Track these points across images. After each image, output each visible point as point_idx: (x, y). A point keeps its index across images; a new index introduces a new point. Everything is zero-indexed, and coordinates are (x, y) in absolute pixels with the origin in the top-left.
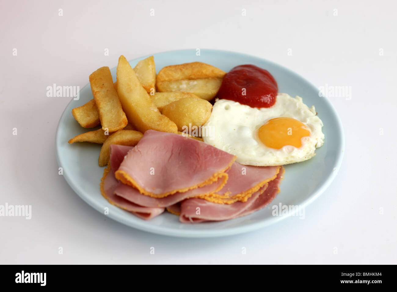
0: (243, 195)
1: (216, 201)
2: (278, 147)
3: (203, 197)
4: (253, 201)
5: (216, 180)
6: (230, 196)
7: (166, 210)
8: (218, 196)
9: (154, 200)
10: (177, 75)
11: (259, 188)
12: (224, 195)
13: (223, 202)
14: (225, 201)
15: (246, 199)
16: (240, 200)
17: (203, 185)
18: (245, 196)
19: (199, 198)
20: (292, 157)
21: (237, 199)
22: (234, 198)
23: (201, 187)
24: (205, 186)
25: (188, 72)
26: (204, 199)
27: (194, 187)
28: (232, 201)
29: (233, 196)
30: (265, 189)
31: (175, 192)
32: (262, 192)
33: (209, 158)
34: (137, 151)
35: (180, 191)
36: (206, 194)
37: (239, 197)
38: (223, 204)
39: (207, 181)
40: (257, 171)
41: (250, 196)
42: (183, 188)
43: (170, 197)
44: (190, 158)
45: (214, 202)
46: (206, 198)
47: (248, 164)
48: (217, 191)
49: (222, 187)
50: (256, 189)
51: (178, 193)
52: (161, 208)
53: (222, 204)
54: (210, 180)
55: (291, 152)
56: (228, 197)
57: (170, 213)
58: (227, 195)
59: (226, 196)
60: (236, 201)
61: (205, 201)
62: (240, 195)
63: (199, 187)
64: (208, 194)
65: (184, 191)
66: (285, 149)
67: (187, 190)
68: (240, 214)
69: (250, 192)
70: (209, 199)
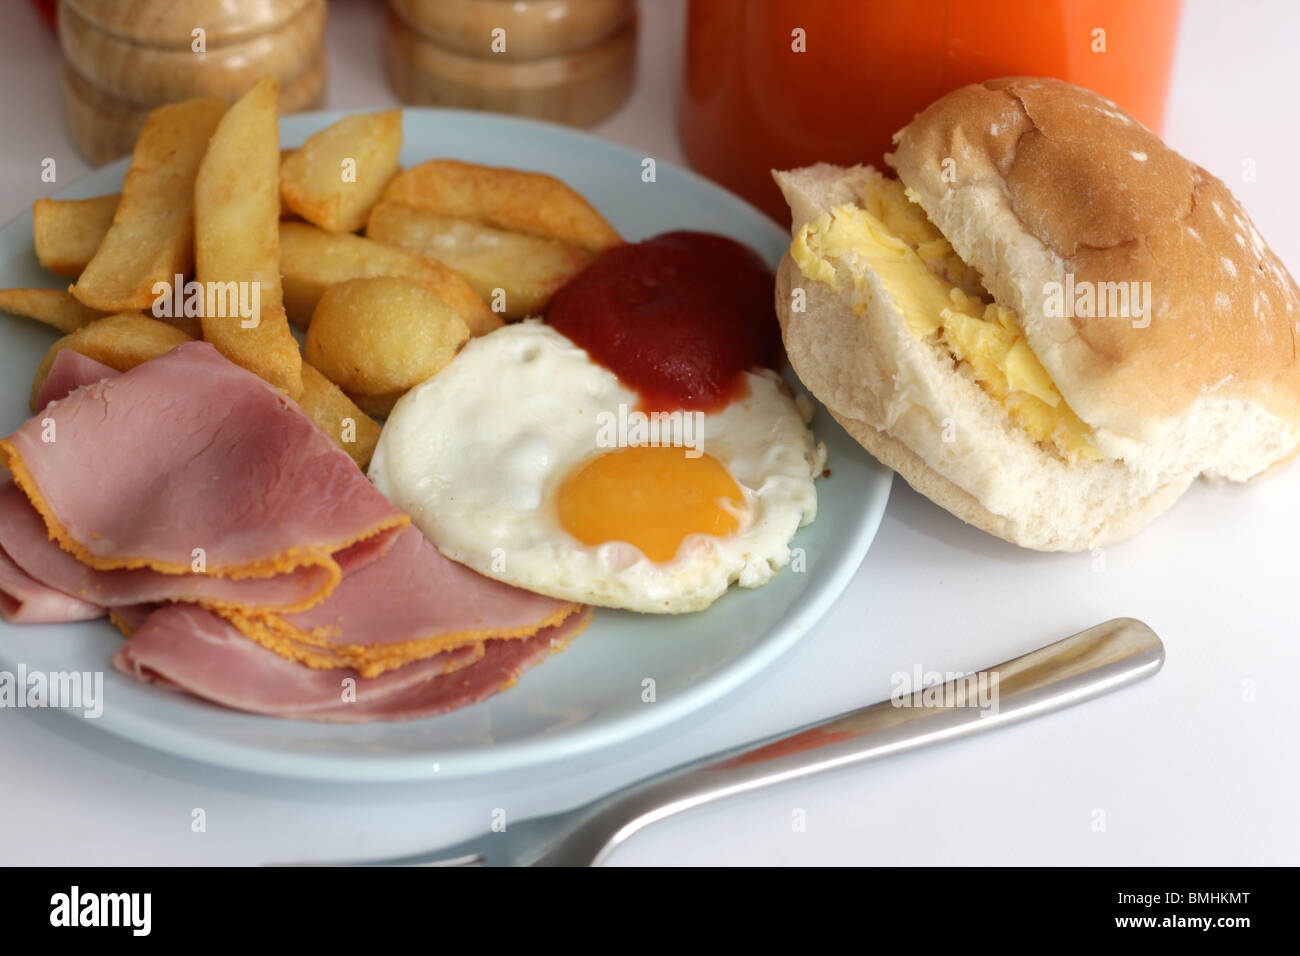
0: (370, 655)
1: (270, 643)
2: (588, 536)
3: (226, 614)
4: (402, 685)
5: (289, 568)
6: (329, 643)
7: (105, 617)
8: (283, 625)
9: (83, 572)
10: (457, 198)
11: (436, 650)
12: (311, 630)
13: (294, 654)
14: (300, 655)
15: (374, 671)
16: (355, 665)
17: (243, 575)
18: (376, 661)
19: (214, 613)
20: (623, 586)
21: (347, 661)
22: (341, 652)
23: (235, 577)
24: (250, 579)
25: (494, 199)
26: (228, 621)
28: (328, 663)
29: (340, 648)
30: (469, 660)
31: (140, 564)
32: (453, 667)
33: (307, 492)
34: (97, 395)
35: (156, 567)
36: (239, 605)
37: (355, 656)
38: (291, 660)
39: (257, 565)
40: (474, 592)
41: (396, 664)
42: (165, 561)
43: (121, 577)
44: (251, 473)
45: (258, 642)
46: (236, 619)
47: (460, 558)
48: (285, 612)
49: (310, 605)
50: (425, 645)
51: (146, 571)
52: (85, 602)
53: (287, 658)
54: (270, 565)
55: (621, 566)
56: (322, 643)
58: (323, 635)
59: (316, 639)
60: (340, 663)
61: (229, 630)
62: (361, 650)
63: (227, 577)
64: (249, 607)
65: (167, 569)
66: (605, 552)
67: (180, 570)
68: (317, 711)
69: (398, 651)
70: (244, 625)
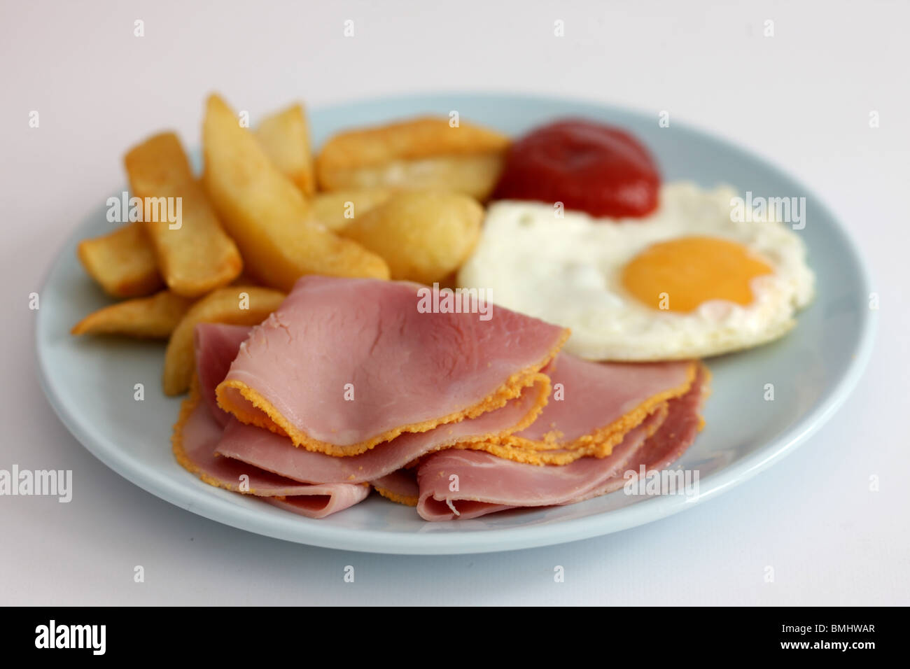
0: (599, 439)
1: (521, 457)
2: (684, 306)
3: (480, 447)
4: (630, 453)
5: (516, 393)
6: (559, 444)
8: (524, 441)
11: (643, 416)
12: (542, 439)
13: (542, 459)
14: (547, 458)
15: (608, 449)
16: (589, 452)
17: (479, 412)
18: (606, 440)
19: (470, 449)
20: (730, 332)
21: (582, 451)
22: (572, 447)
23: (472, 416)
24: (485, 413)
26: (485, 452)
27: (454, 418)
28: (569, 458)
29: (570, 444)
30: (660, 421)
31: (398, 433)
32: (652, 430)
33: (489, 336)
34: (276, 325)
35: (414, 430)
36: (488, 436)
37: (585, 445)
38: (542, 465)
39: (490, 399)
40: (633, 375)
41: (619, 438)
42: (420, 422)
43: (384, 449)
44: (435, 338)
45: (514, 460)
46: (490, 449)
48: (521, 429)
49: (534, 418)
50: (636, 418)
51: (406, 435)
52: (359, 484)
53: (538, 465)
54: (499, 395)
55: (726, 315)
56: (555, 446)
57: (387, 500)
58: (552, 439)
59: (549, 444)
60: (577, 455)
61: (488, 456)
62: (590, 438)
63: (466, 418)
64: (494, 435)
65: (424, 429)
66: (706, 310)
67: (433, 426)
68: (595, 489)
69: (619, 426)
70: (499, 450)
